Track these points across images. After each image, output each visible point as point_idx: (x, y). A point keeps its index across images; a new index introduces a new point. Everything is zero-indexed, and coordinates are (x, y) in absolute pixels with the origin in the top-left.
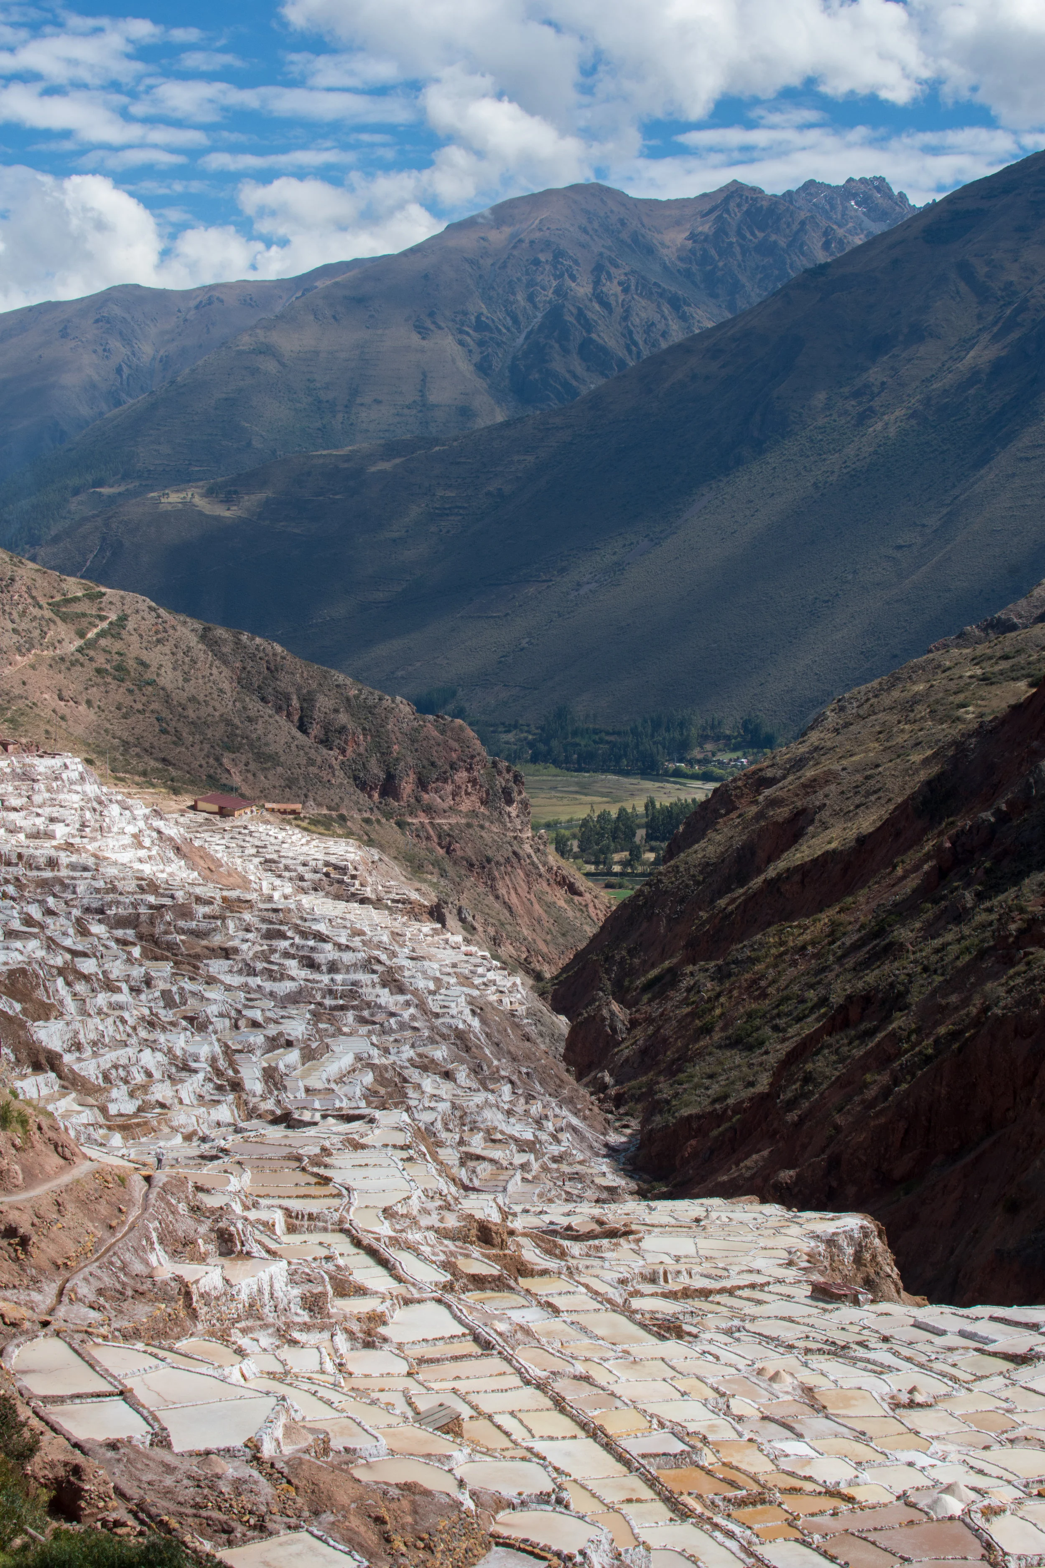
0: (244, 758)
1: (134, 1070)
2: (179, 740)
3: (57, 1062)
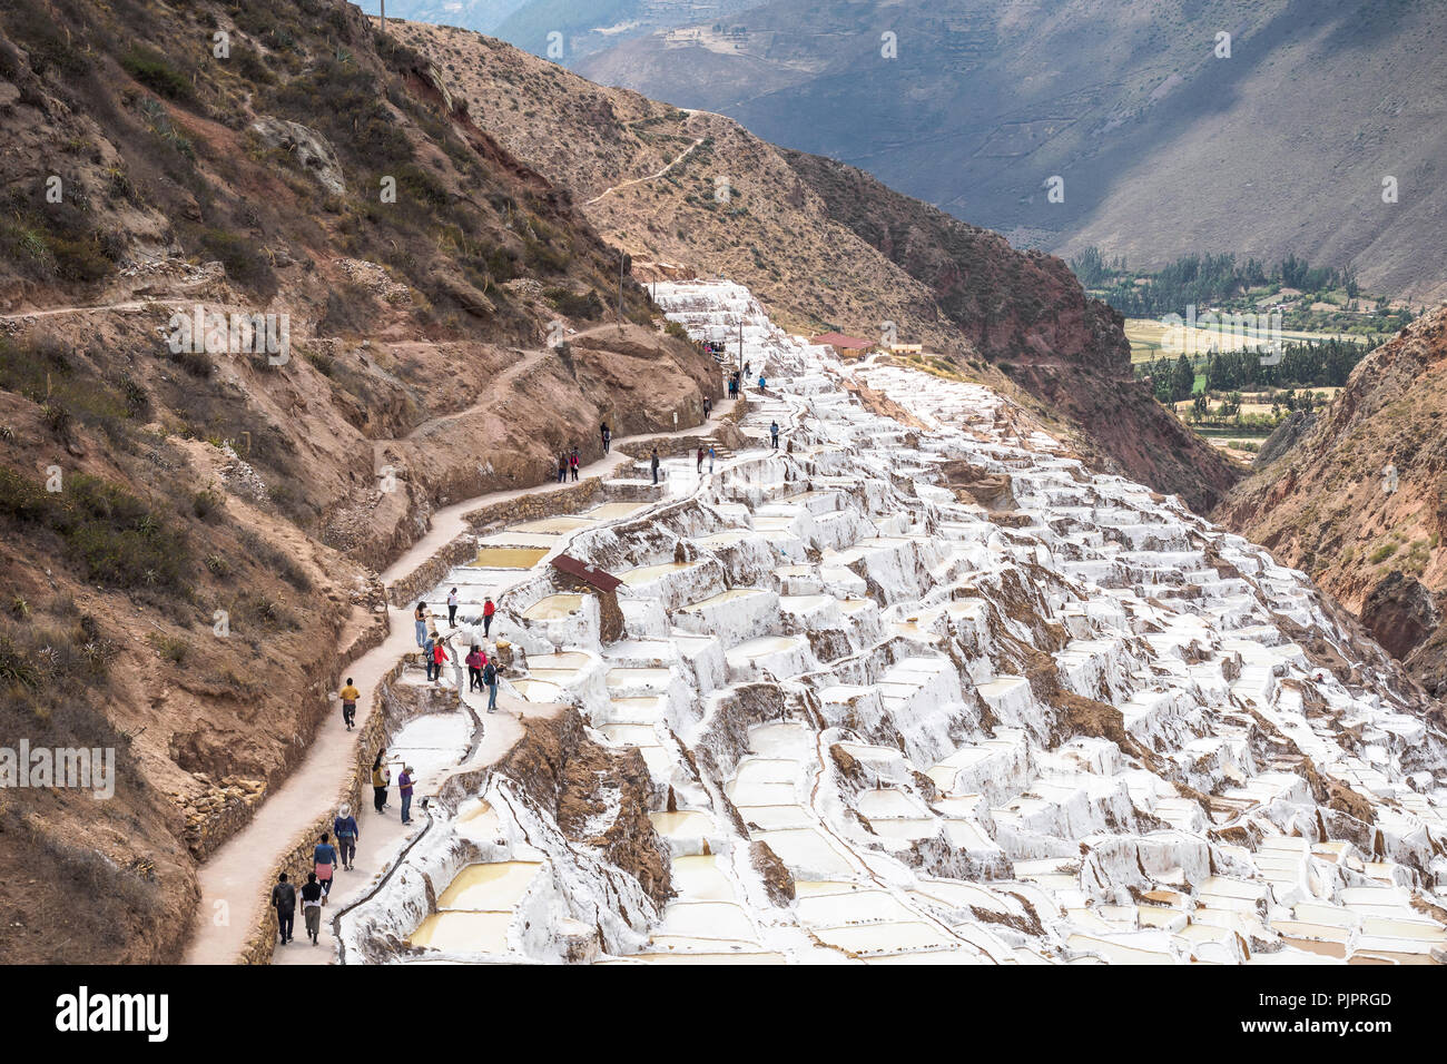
3: (1114, 724)
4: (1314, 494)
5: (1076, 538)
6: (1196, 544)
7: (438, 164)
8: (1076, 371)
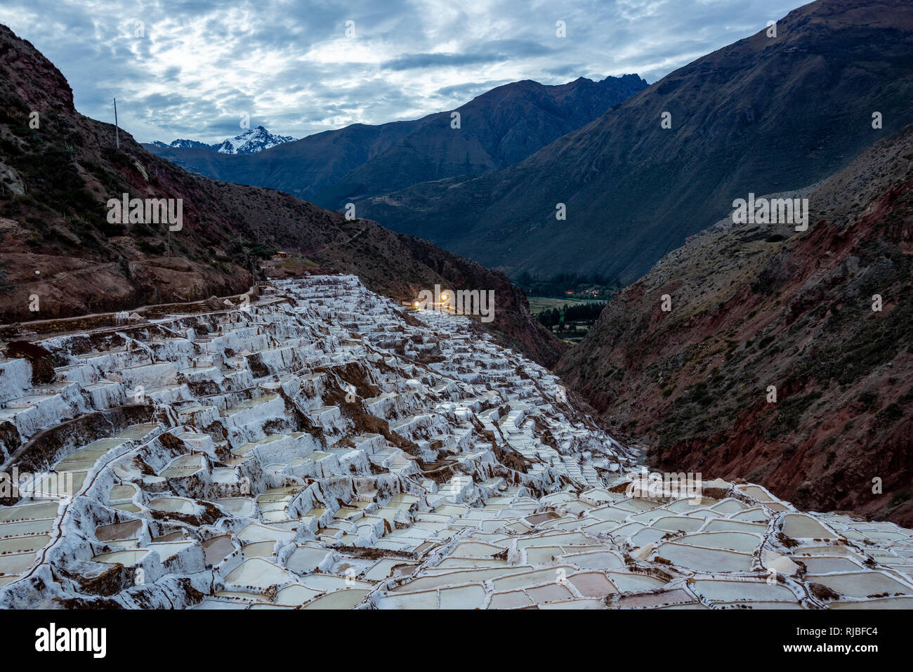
0: (418, 285)
1: (430, 429)
2: (392, 279)
3: (384, 427)
4: (586, 352)
5: (464, 365)
6: (513, 366)
7: (96, 190)
8: (508, 313)
